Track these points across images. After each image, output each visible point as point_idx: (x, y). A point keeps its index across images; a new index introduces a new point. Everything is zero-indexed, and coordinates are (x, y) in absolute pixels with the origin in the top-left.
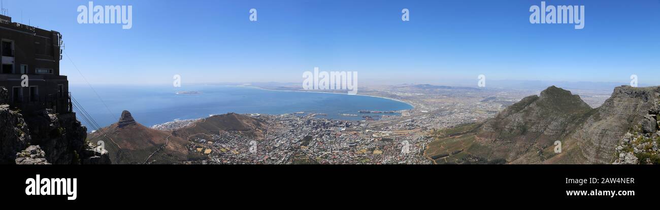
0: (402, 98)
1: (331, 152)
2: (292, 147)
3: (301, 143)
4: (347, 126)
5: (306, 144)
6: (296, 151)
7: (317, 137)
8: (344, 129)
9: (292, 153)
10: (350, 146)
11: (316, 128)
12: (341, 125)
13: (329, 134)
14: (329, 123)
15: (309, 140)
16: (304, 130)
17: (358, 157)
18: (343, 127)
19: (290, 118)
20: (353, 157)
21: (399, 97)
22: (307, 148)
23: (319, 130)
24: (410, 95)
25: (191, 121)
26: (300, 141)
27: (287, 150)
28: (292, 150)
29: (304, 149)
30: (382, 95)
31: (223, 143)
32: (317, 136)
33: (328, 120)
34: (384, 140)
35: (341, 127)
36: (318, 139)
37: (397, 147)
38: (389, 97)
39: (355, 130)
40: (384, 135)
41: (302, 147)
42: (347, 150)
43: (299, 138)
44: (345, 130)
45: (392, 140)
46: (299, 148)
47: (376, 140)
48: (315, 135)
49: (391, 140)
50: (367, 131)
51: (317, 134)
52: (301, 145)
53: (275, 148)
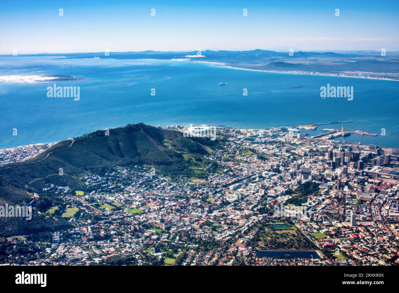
1: (354, 224)
2: (265, 205)
6: (272, 214)
7: (330, 187)
9: (261, 217)
11: (335, 166)
15: (310, 193)
16: (305, 168)
19: (279, 139)
23: (339, 171)
25: (44, 147)
27: (252, 209)
28: (263, 210)
31: (110, 192)
32: (331, 183)
36: (331, 192)
43: (288, 186)
48: (327, 182)
51: (333, 180)
52: (288, 202)
53: (225, 203)
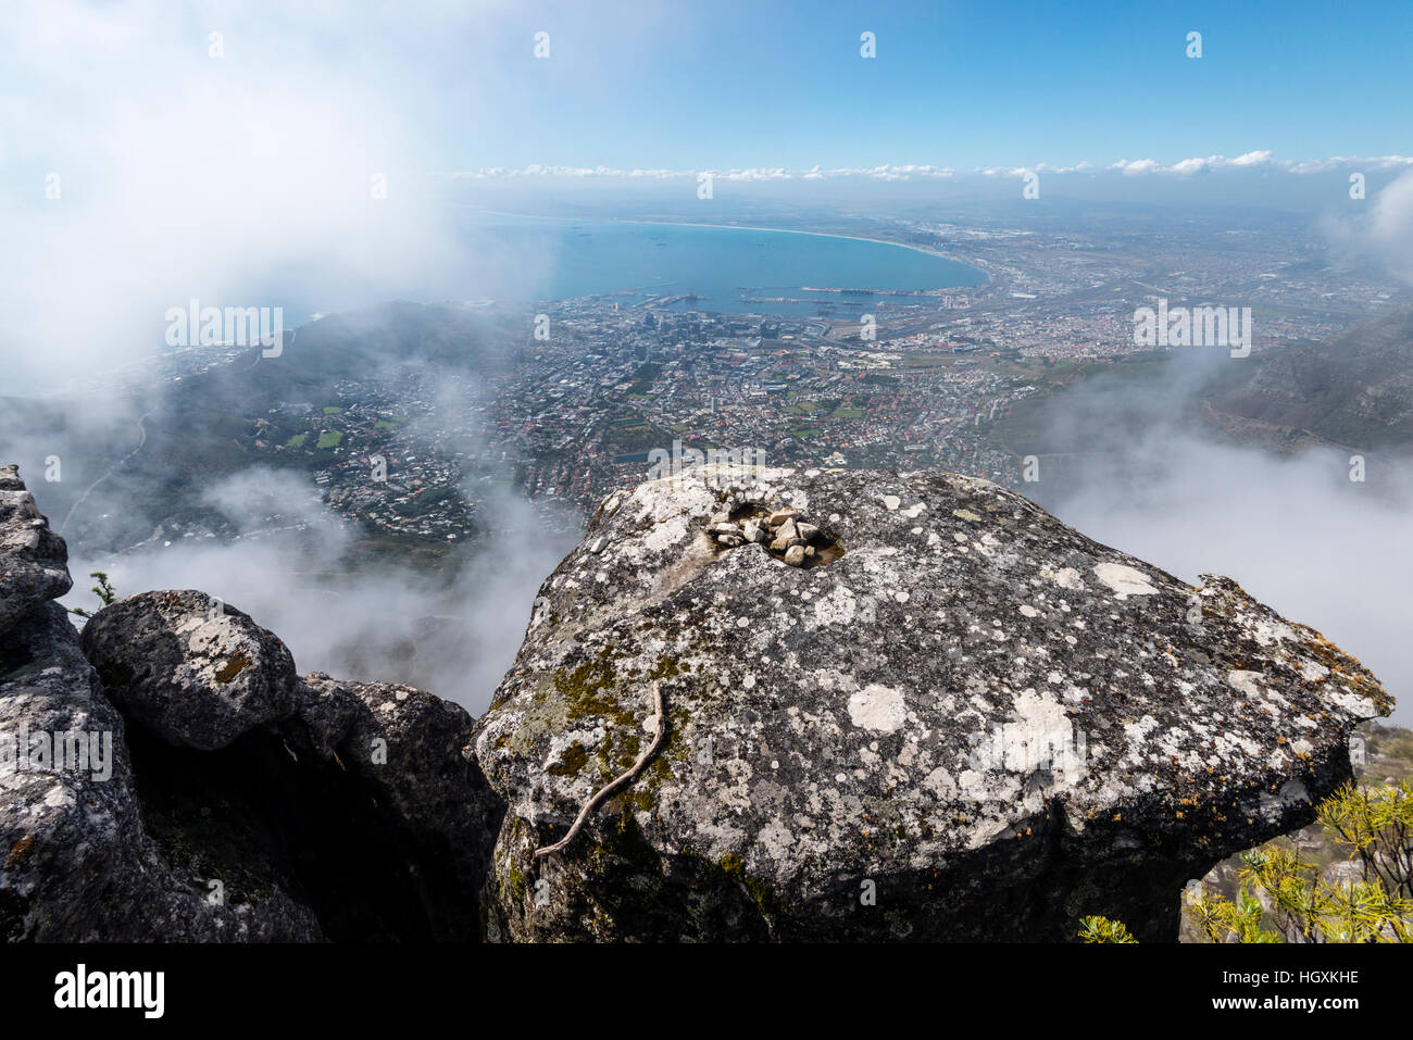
0: (951, 248)
1: (716, 410)
2: (602, 398)
3: (625, 386)
4: (765, 332)
5: (639, 390)
6: (614, 408)
7: (675, 369)
8: (755, 344)
9: (602, 413)
10: (769, 392)
11: (673, 341)
12: (748, 332)
13: (710, 358)
14: (710, 326)
15: (652, 377)
16: (637, 347)
17: (790, 421)
18: (754, 337)
20: (776, 421)
21: (943, 240)
22: (645, 400)
23: (680, 346)
24: (984, 235)
26: (623, 380)
27: (588, 405)
28: (602, 405)
29: (636, 402)
30: (888, 236)
32: (674, 363)
33: (709, 315)
34: (871, 379)
35: (747, 336)
36: (677, 374)
37: (906, 403)
38: (908, 241)
39: (788, 346)
40: (874, 366)
41: (631, 396)
42: (760, 403)
43: (623, 371)
44: (760, 346)
45: (897, 380)
46: (622, 398)
47: (848, 378)
48: (668, 361)
49: (894, 383)
50: (824, 349)
51: (675, 359)
52: (630, 391)
53: (551, 401)
